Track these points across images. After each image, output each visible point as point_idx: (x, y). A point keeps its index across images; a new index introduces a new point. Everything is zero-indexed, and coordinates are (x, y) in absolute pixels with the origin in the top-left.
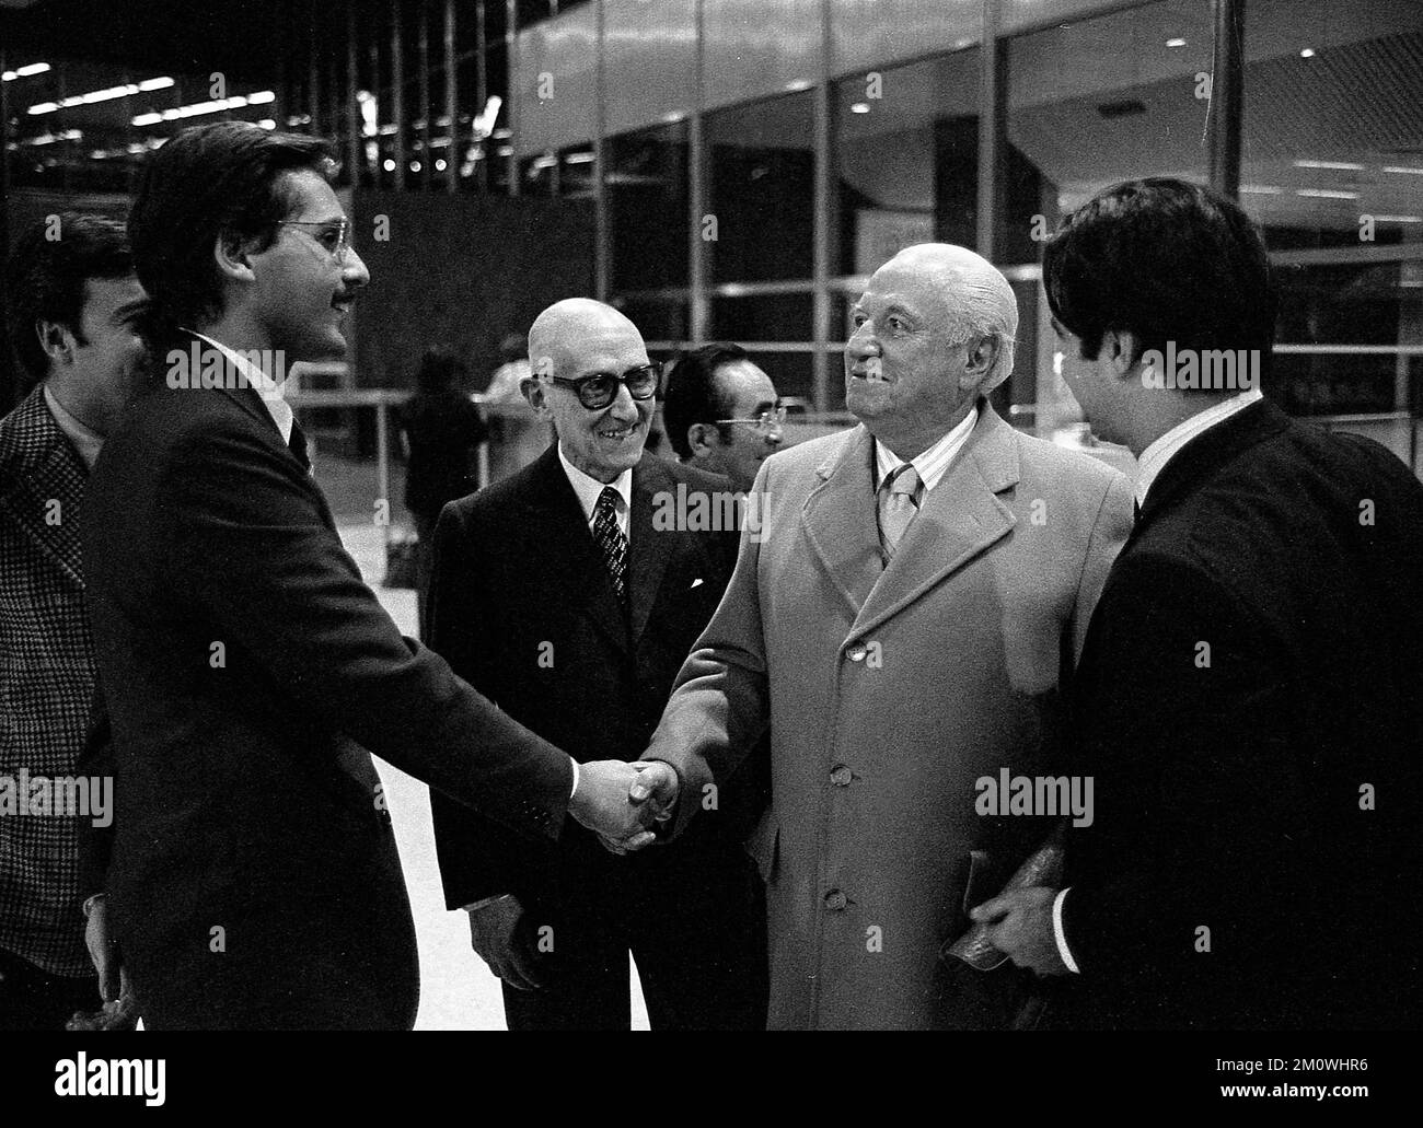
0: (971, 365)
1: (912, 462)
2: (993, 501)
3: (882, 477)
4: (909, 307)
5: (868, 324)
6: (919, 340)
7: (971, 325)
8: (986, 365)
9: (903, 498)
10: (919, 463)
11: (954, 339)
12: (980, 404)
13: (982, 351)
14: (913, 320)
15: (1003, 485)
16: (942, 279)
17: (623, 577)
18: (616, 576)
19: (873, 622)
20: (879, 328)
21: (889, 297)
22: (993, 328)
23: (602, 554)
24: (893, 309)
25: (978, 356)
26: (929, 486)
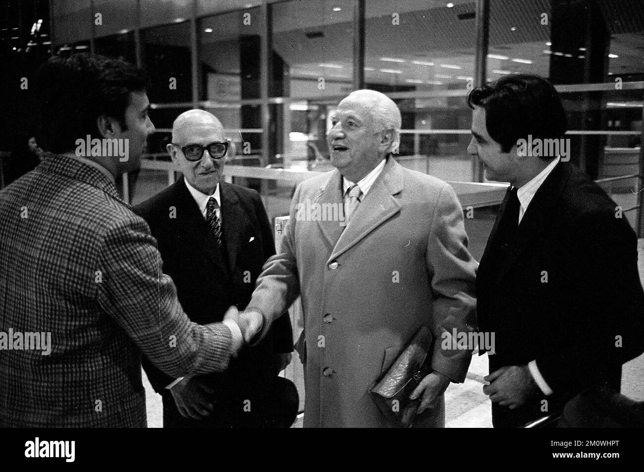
0: (382, 142)
1: (358, 184)
2: (391, 199)
3: (345, 190)
4: (357, 116)
5: (339, 123)
6: (362, 131)
7: (384, 125)
8: (389, 143)
9: (354, 199)
10: (360, 184)
11: (376, 130)
12: (387, 157)
13: (387, 136)
14: (359, 122)
15: (396, 192)
16: (371, 105)
17: (221, 238)
18: (217, 238)
19: (341, 252)
20: (343, 126)
21: (348, 112)
22: (392, 126)
23: (211, 228)
24: (350, 117)
25: (386, 138)
26: (365, 193)
